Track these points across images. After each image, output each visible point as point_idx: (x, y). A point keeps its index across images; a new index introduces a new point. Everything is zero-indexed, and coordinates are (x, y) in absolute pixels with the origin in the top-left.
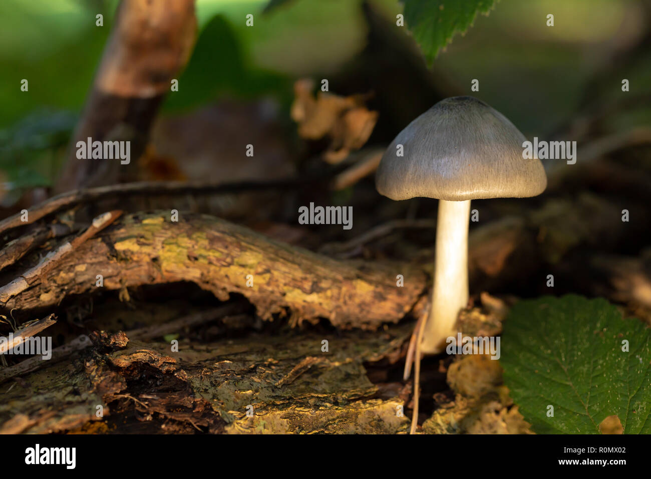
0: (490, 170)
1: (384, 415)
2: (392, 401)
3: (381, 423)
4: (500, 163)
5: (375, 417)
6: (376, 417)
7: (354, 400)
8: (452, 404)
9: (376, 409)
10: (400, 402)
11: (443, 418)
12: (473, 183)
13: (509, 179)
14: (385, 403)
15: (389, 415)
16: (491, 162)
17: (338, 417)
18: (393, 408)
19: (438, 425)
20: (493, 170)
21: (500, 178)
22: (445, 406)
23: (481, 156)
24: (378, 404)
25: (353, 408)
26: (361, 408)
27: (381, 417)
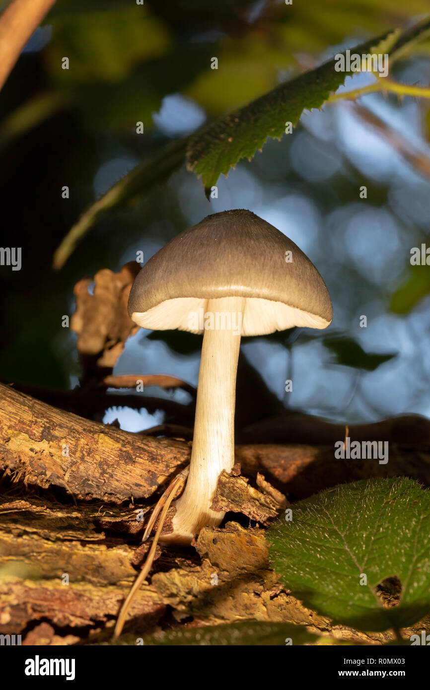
0: (254, 263)
1: (107, 564)
2: (119, 548)
3: (100, 570)
4: (266, 258)
5: (94, 563)
6: (96, 563)
7: (71, 541)
8: (198, 568)
9: (96, 555)
10: (129, 552)
11: (183, 579)
12: (231, 274)
13: (276, 277)
14: (109, 551)
15: (114, 565)
16: (256, 256)
17: (45, 552)
18: (119, 558)
19: (174, 584)
20: (257, 264)
21: (265, 274)
22: (188, 569)
23: (245, 248)
24: (100, 549)
25: (67, 546)
26: (78, 550)
27: (103, 565)
